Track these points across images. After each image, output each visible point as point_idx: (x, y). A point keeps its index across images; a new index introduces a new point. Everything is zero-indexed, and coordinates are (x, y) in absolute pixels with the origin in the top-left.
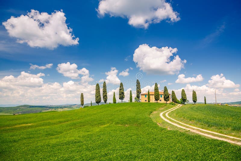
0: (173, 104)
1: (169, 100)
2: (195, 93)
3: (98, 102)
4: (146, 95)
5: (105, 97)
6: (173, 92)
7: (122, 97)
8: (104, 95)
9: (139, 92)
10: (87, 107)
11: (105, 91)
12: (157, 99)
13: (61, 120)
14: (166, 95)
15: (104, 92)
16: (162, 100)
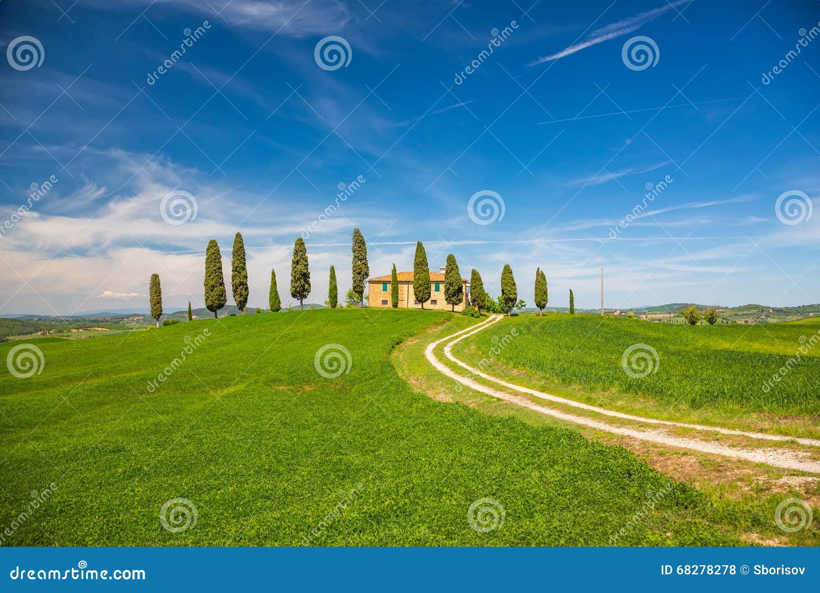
0: (472, 315)
1: (460, 301)
2: (545, 279)
3: (216, 305)
4: (385, 283)
5: (241, 288)
6: (476, 276)
7: (301, 289)
8: (237, 281)
9: (361, 272)
10: (174, 323)
11: (240, 269)
12: (422, 296)
13: (73, 371)
14: (451, 284)
15: (235, 269)
16: (439, 300)
